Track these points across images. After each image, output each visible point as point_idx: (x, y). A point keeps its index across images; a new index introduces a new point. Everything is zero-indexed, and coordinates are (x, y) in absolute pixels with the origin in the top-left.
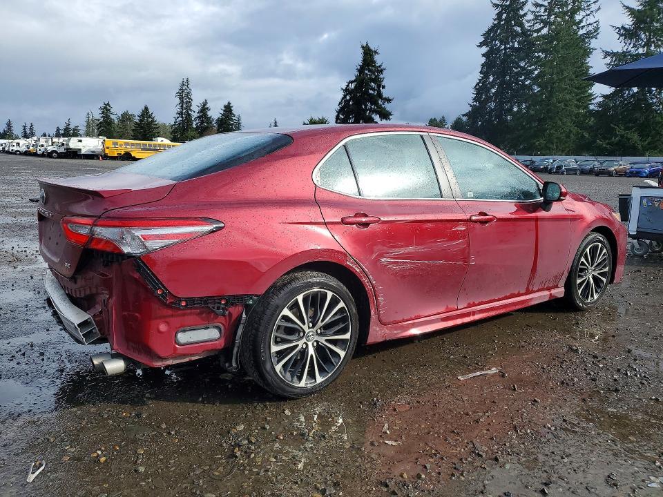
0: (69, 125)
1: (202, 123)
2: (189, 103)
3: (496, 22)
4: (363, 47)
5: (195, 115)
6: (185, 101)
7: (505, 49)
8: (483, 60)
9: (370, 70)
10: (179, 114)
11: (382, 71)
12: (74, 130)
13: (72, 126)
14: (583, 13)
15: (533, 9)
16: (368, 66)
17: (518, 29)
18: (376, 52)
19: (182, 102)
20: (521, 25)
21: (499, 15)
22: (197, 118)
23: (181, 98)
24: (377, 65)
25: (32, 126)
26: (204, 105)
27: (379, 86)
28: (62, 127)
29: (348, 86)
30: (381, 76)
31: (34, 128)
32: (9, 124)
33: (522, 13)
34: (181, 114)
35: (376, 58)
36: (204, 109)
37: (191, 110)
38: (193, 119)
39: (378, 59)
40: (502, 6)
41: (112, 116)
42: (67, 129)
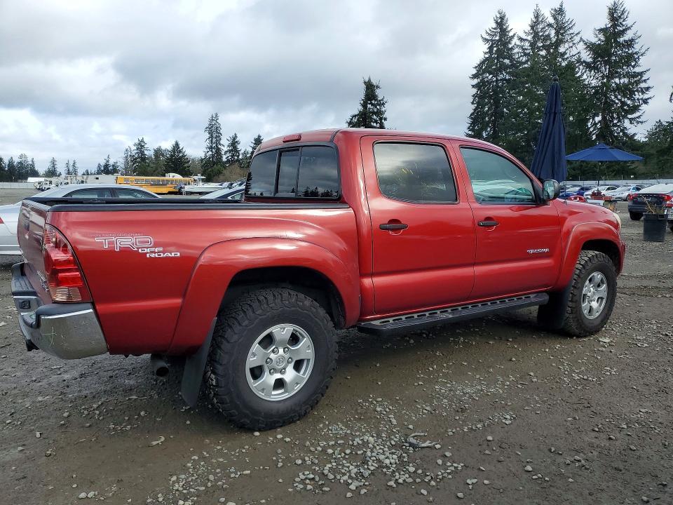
0: (108, 161)
1: (232, 156)
2: (218, 138)
3: (487, 56)
4: (365, 83)
5: (224, 149)
6: (214, 136)
7: (497, 80)
8: (474, 91)
9: (372, 104)
10: (209, 148)
11: (383, 104)
12: (113, 166)
13: (111, 162)
14: (567, 45)
15: (518, 43)
16: (371, 100)
17: (507, 61)
18: (378, 87)
19: (212, 137)
20: (510, 57)
21: (491, 48)
22: (227, 151)
23: (211, 133)
24: (379, 99)
25: (74, 163)
26: (234, 139)
27: (381, 119)
28: (103, 163)
29: (351, 119)
30: (383, 109)
31: (77, 165)
32: (53, 162)
33: (510, 46)
34: (211, 148)
35: (378, 92)
36: (234, 143)
37: (220, 144)
38: (223, 153)
39: (380, 94)
40: (492, 40)
41: (146, 152)
42: (106, 166)
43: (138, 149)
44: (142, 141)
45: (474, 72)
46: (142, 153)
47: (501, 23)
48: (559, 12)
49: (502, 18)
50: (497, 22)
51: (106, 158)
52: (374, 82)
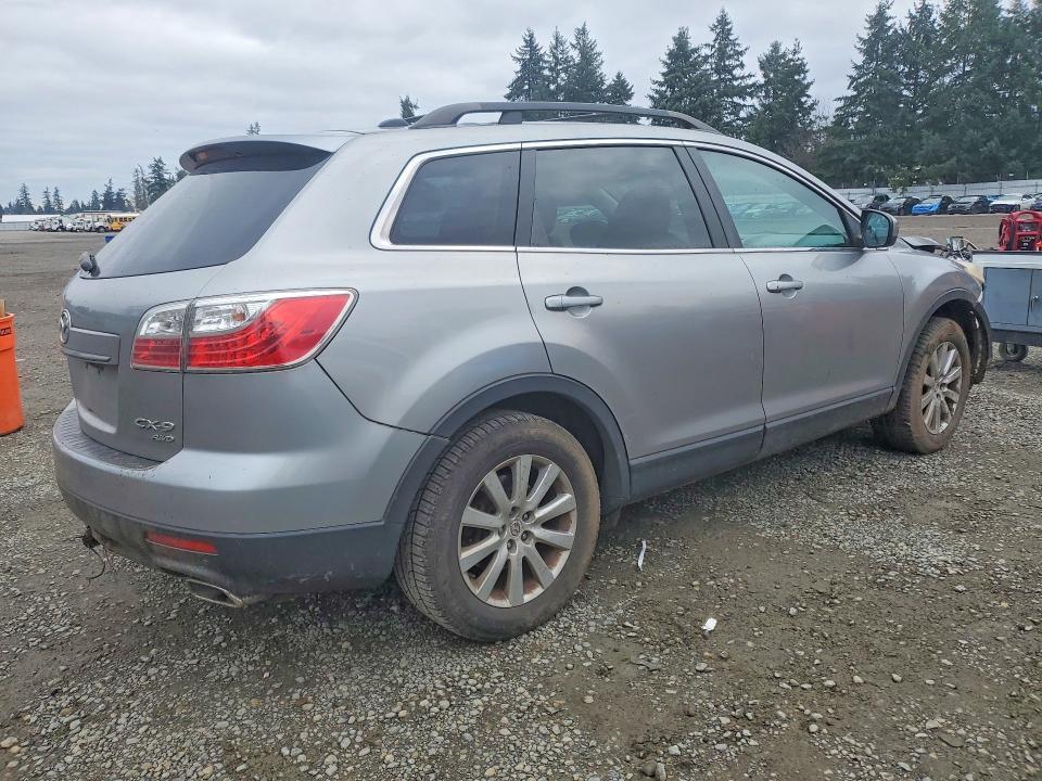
0: (110, 188)
12: (118, 194)
25: (57, 191)
28: (101, 191)
31: (61, 194)
32: (24, 191)
42: (108, 194)
43: (154, 171)
44: (160, 161)
45: (508, 91)
46: (160, 176)
47: (530, 43)
48: (582, 32)
49: (531, 36)
50: (526, 41)
51: (107, 182)
52: (413, 101)
